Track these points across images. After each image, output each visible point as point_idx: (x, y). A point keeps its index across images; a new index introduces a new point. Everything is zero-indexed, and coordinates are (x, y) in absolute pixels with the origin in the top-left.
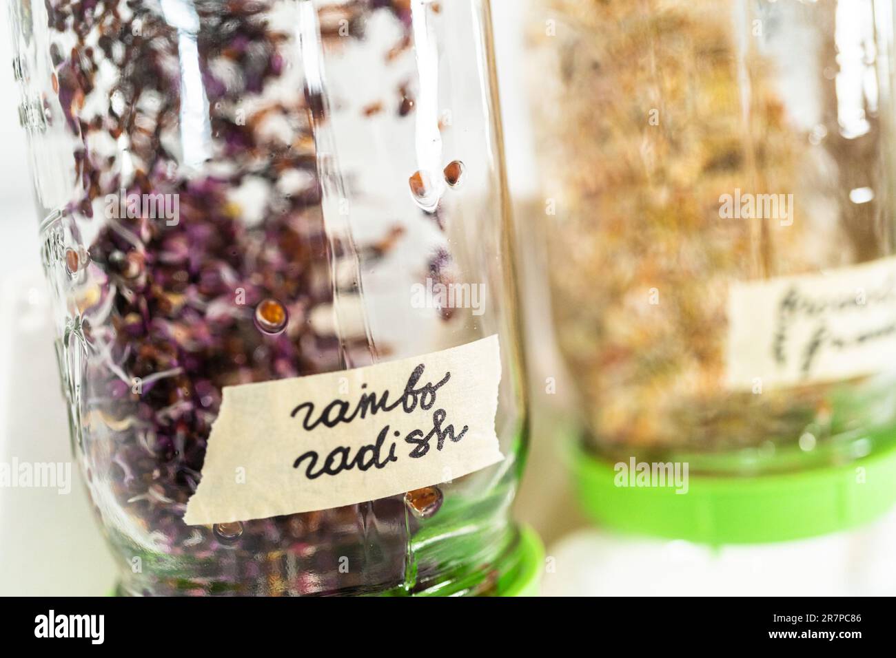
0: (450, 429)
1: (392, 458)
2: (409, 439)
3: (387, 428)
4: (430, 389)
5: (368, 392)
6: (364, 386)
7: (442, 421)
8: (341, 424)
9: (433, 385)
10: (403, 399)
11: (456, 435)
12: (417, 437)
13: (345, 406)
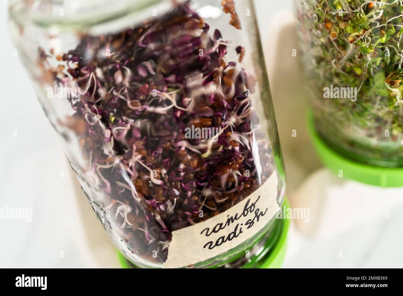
0: (262, 213)
1: (241, 232)
2: (246, 224)
3: (238, 224)
4: (253, 205)
5: (230, 217)
6: (228, 216)
7: (258, 212)
8: (221, 230)
9: (254, 203)
10: (243, 213)
11: (263, 214)
12: (250, 222)
13: (221, 225)
